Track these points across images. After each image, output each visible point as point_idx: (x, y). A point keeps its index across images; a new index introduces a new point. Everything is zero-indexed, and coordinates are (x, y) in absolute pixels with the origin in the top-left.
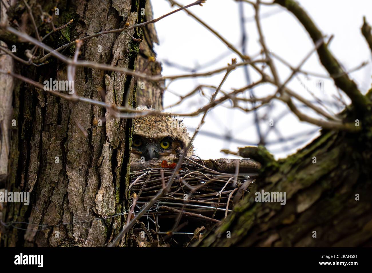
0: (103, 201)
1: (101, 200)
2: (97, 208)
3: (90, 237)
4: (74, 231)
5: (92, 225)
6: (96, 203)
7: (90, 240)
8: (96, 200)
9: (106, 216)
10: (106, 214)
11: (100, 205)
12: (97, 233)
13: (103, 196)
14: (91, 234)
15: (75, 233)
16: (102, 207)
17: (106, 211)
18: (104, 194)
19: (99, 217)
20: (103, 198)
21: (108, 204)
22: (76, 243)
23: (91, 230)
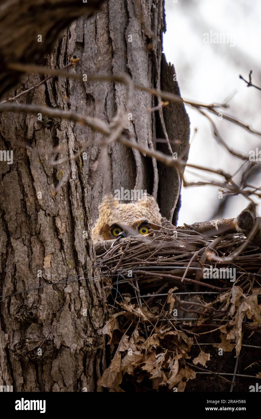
0: (52, 267)
1: (49, 266)
2: (46, 274)
3: (43, 303)
4: (29, 298)
5: (44, 291)
6: (45, 270)
7: (44, 305)
8: (44, 267)
9: (57, 281)
10: (56, 279)
11: (48, 271)
12: (50, 298)
13: (51, 263)
14: (44, 299)
15: (30, 300)
16: (51, 273)
17: (56, 277)
18: (52, 261)
19: (50, 282)
20: (51, 265)
21: (57, 270)
22: (31, 309)
23: (43, 296)
